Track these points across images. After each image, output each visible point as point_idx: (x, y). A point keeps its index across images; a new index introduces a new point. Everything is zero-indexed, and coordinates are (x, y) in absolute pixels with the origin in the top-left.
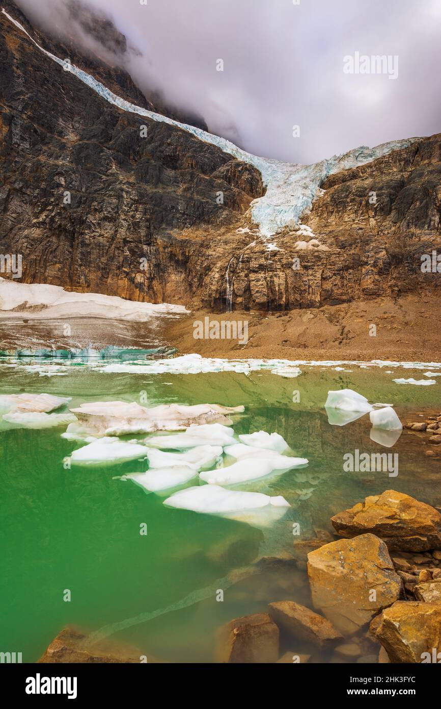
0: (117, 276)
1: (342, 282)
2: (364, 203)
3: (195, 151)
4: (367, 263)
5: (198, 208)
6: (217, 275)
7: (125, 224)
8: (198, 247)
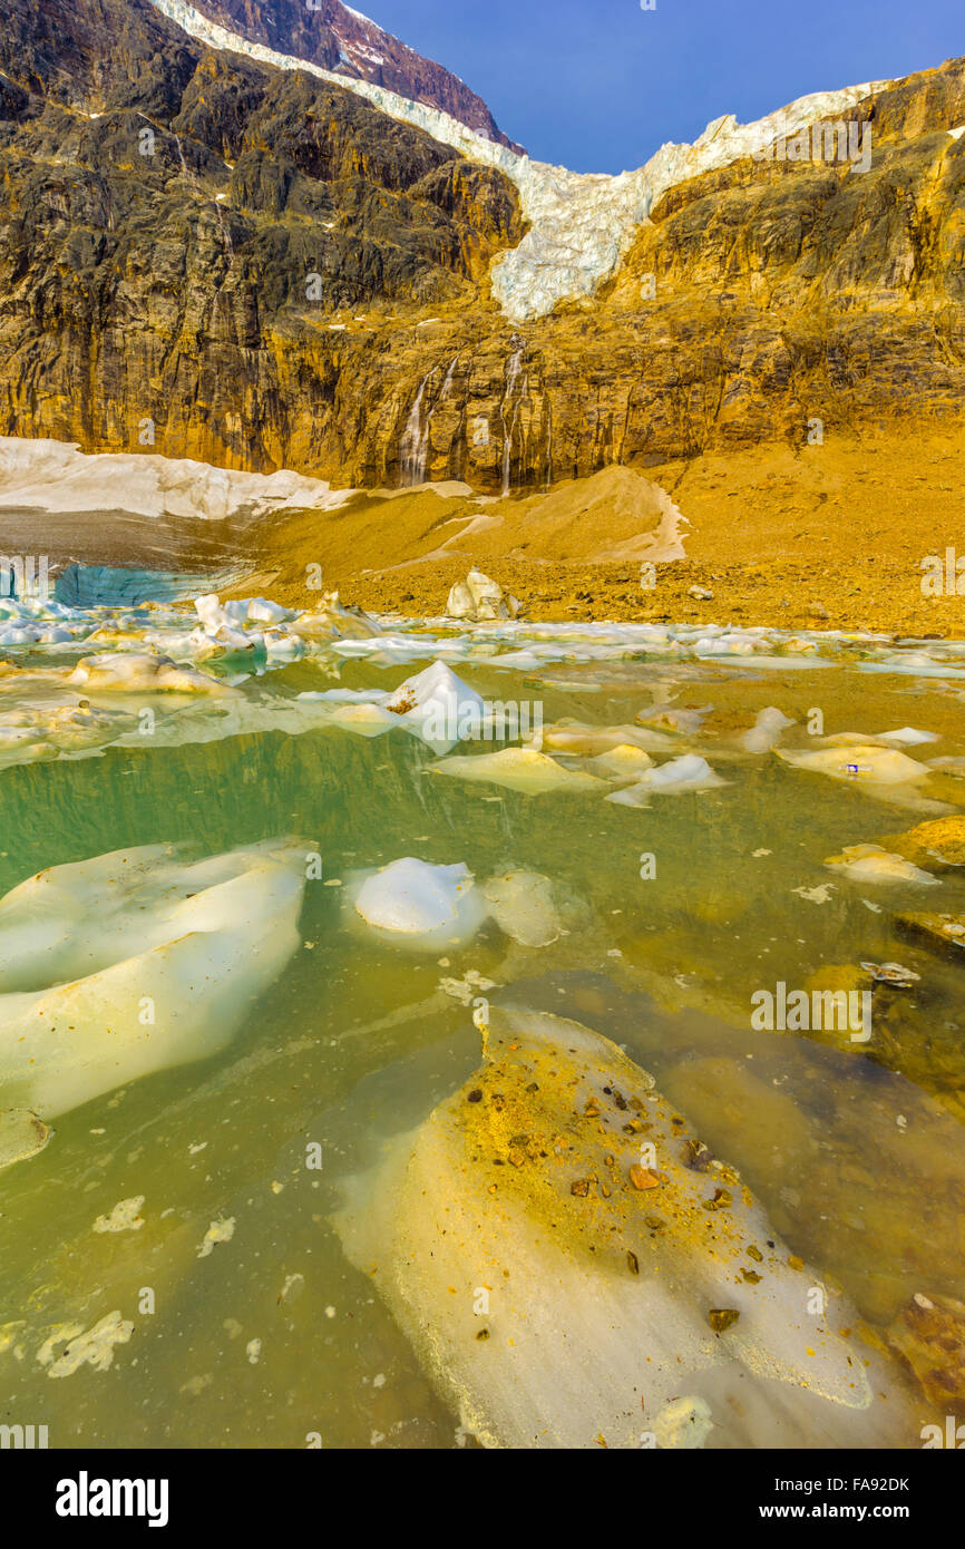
0: (186, 418)
1: (675, 413)
2: (740, 237)
3: (369, 134)
4: (738, 366)
5: (369, 264)
6: (395, 408)
7: (201, 299)
8: (360, 346)
